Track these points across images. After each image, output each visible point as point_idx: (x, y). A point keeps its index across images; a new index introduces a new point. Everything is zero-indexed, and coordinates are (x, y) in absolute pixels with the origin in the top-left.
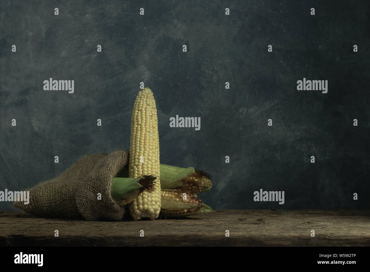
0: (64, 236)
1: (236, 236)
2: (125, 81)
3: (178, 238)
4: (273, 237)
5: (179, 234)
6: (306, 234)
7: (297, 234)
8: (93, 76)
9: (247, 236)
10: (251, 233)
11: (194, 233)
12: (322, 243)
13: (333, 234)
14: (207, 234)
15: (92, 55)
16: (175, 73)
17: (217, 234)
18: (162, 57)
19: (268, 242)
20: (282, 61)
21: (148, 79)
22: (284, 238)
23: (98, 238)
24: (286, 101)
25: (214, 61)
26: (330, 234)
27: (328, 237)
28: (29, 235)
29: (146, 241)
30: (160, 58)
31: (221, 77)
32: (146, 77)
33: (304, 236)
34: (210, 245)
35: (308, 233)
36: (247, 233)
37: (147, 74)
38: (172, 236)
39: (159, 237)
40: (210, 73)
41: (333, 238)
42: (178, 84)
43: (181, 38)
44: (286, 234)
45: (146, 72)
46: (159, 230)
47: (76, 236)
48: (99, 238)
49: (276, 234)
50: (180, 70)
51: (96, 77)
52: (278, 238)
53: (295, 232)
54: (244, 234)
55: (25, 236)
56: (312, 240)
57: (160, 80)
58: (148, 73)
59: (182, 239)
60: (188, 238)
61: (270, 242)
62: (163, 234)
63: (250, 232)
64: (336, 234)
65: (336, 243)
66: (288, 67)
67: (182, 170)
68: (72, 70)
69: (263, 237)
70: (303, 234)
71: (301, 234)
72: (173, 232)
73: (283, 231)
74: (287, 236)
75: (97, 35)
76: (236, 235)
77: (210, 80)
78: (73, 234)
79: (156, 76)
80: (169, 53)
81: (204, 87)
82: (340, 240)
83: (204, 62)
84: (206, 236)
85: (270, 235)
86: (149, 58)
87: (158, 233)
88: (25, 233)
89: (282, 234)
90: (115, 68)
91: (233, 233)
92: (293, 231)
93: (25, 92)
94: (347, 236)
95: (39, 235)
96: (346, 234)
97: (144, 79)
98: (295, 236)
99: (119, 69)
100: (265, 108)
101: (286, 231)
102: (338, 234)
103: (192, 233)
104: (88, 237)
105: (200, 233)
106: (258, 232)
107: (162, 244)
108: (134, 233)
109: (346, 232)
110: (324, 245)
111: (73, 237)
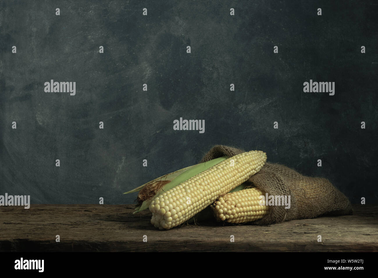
0: (67, 241)
2: (127, 77)
3: (179, 244)
4: (269, 243)
5: (180, 240)
6: (302, 240)
7: (293, 240)
8: (96, 72)
9: (244, 242)
10: (249, 238)
11: (194, 239)
12: (317, 249)
13: (327, 241)
14: (206, 239)
15: (95, 51)
16: (176, 69)
17: (216, 240)
18: (163, 54)
19: (265, 247)
20: (280, 59)
21: (149, 75)
22: (280, 244)
23: (101, 242)
24: (284, 99)
25: (215, 58)
26: (325, 240)
27: (323, 243)
28: (33, 239)
29: (147, 246)
30: (161, 55)
31: (222, 74)
32: (148, 73)
33: (300, 242)
34: (209, 250)
35: (303, 239)
36: (244, 239)
37: (149, 71)
38: (172, 242)
39: (159, 242)
40: (211, 70)
41: (327, 244)
42: (179, 80)
43: (183, 35)
44: (283, 241)
45: (148, 69)
46: (160, 235)
47: (80, 241)
49: (273, 240)
50: (181, 66)
51: (99, 72)
52: (274, 244)
53: (291, 238)
54: (242, 240)
55: (30, 240)
56: (307, 246)
57: (161, 77)
58: (150, 69)
59: (182, 244)
60: (188, 243)
61: (267, 248)
62: (163, 239)
64: (331, 240)
65: (330, 249)
66: (287, 64)
68: (75, 65)
69: (260, 243)
70: (299, 240)
71: (297, 240)
72: (173, 238)
73: (280, 237)
74: (283, 243)
75: (100, 31)
77: (210, 77)
78: (76, 239)
79: (157, 72)
80: (171, 50)
81: (205, 83)
82: (335, 246)
83: (204, 59)
84: (205, 242)
85: (267, 241)
86: (151, 54)
87: (159, 239)
88: (30, 237)
89: (279, 240)
90: (117, 64)
92: (289, 236)
93: (29, 87)
94: (341, 243)
95: (43, 240)
96: (340, 241)
97: (146, 75)
98: (291, 243)
99: (122, 65)
100: (263, 105)
101: (282, 237)
102: (332, 240)
103: (192, 239)
104: (91, 242)
105: (199, 238)
106: (256, 238)
107: (163, 249)
108: (135, 238)
109: (340, 238)
110: (319, 251)
111: (76, 242)
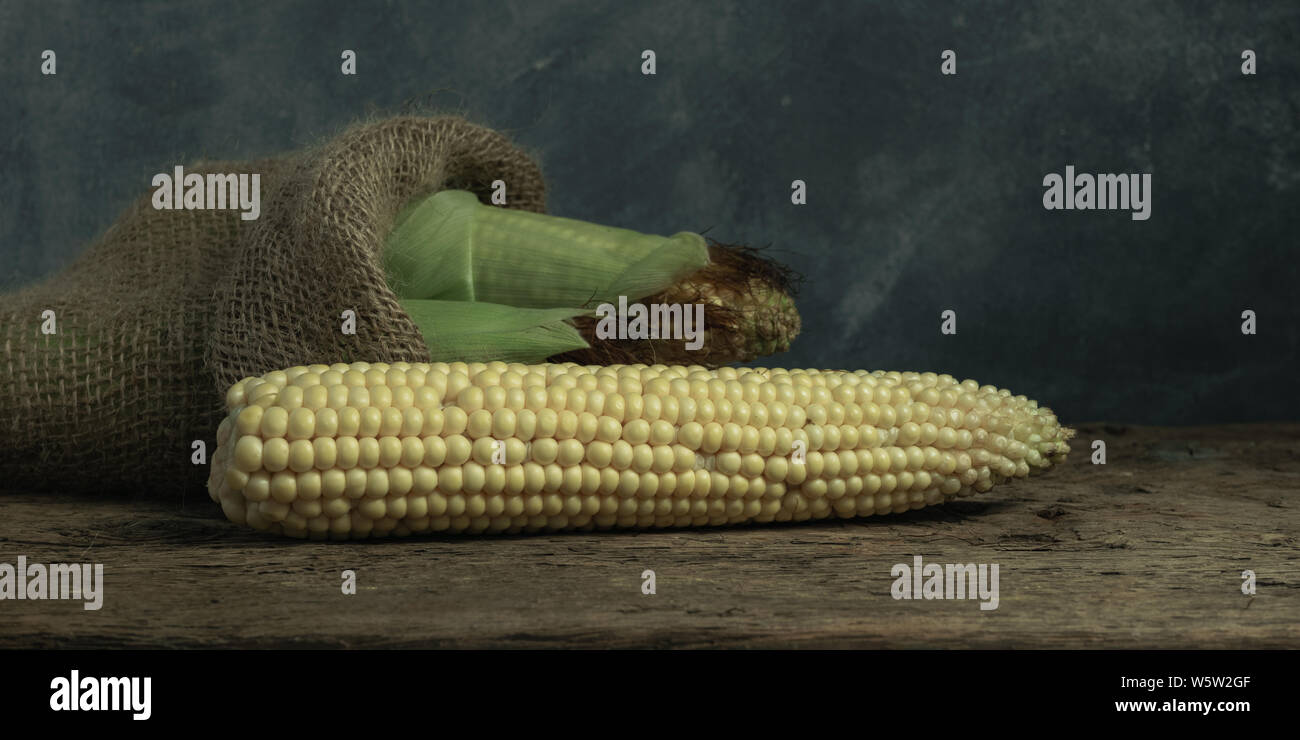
1: (928, 636)
5: (628, 629)
9: (987, 638)
10: (1013, 620)
11: (708, 622)
14: (775, 628)
17: (830, 628)
36: (988, 624)
46: (524, 603)
48: (202, 645)
62: (540, 626)
63: (1006, 615)
67: (649, 245)
72: (593, 618)
76: (927, 632)
84: (771, 639)
85: (1116, 635)
87: (516, 622)
89: (1179, 629)
91: (914, 619)
103: (697, 622)
104: (144, 642)
105: (737, 619)
108: (385, 620)
